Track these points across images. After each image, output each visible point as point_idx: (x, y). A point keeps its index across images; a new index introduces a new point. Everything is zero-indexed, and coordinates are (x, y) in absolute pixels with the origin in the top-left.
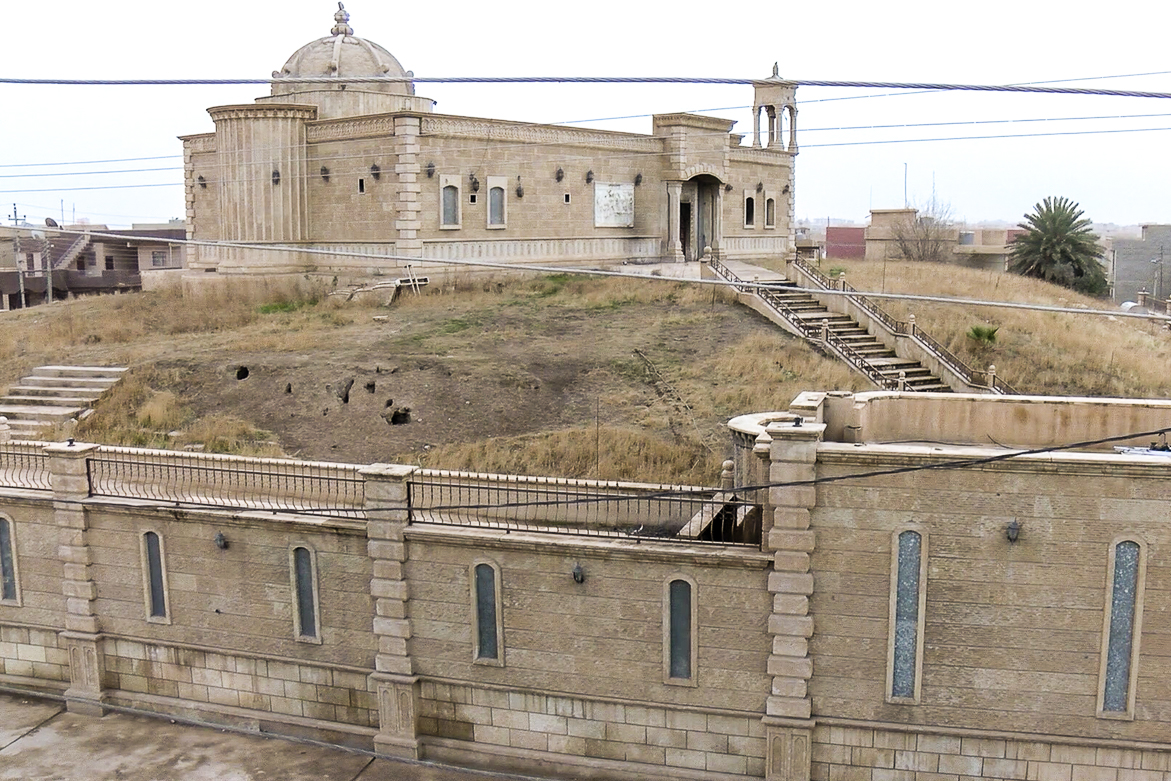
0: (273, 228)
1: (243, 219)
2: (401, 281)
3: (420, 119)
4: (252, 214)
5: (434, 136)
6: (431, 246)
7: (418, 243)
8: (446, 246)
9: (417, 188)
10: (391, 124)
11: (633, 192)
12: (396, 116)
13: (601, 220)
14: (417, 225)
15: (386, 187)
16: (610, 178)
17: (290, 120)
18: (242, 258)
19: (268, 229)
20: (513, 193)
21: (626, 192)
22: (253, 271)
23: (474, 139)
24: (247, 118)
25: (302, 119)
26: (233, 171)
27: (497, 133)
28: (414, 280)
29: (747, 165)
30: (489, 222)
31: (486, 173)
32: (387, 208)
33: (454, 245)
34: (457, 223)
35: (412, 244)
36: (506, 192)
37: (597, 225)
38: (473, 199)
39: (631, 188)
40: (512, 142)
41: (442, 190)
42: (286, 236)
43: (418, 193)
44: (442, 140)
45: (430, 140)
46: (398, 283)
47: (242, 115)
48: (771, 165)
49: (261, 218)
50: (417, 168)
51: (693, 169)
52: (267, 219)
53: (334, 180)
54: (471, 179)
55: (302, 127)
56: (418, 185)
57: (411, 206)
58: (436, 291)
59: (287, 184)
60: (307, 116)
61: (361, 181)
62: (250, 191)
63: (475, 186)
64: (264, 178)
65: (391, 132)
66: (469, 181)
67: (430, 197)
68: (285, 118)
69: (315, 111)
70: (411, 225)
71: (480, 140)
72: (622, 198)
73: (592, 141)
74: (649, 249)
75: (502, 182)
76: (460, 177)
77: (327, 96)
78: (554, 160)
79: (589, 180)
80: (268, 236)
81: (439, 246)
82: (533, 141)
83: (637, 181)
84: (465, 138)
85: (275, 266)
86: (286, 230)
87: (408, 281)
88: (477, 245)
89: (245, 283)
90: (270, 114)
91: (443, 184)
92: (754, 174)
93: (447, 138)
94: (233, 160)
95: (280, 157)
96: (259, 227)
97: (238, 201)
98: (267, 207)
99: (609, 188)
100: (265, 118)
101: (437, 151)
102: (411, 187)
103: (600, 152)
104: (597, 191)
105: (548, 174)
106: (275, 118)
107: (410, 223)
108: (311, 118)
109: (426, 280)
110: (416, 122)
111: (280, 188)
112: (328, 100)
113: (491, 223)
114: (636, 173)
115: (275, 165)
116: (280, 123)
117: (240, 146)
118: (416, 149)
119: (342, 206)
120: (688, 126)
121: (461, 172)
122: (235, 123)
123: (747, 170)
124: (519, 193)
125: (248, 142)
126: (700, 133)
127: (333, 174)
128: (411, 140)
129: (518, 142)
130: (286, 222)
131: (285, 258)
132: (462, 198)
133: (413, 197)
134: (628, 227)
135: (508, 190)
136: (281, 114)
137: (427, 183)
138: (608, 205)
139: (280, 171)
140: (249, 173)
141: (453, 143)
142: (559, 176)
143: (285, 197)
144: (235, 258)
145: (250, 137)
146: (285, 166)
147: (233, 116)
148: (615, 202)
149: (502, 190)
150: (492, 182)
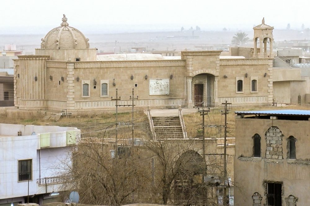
0: (35, 95)
1: (26, 92)
2: (62, 114)
3: (74, 63)
4: (28, 91)
5: (80, 68)
6: (78, 103)
7: (73, 102)
8: (84, 103)
9: (73, 85)
10: (66, 65)
11: (169, 81)
12: (67, 63)
13: (152, 93)
14: (73, 96)
15: (65, 84)
16: (157, 77)
17: (41, 60)
18: (25, 105)
19: (33, 96)
20: (112, 85)
21: (165, 82)
22: (28, 109)
23: (95, 68)
24: (27, 60)
25: (45, 59)
26: (23, 76)
27: (104, 65)
28: (67, 114)
29: (238, 66)
30: (101, 94)
31: (100, 79)
32: (65, 90)
33: (88, 103)
34: (88, 95)
35: (71, 102)
36: (108, 85)
37: (150, 94)
38: (95, 87)
39: (168, 80)
40: (111, 68)
41: (82, 86)
42: (39, 98)
43: (73, 86)
44: (83, 69)
45: (78, 70)
46: (61, 114)
47: (26, 59)
48: (255, 65)
49: (31, 92)
50: (73, 79)
51: (197, 71)
52: (33, 92)
53: (54, 80)
54: (94, 81)
55: (45, 62)
56: (74, 84)
57: (71, 91)
58: (74, 117)
59: (39, 81)
60: (46, 58)
61: (60, 81)
62: (28, 83)
63: (95, 83)
64: (32, 79)
65: (66, 67)
66: (93, 82)
67: (79, 88)
68: (39, 60)
69: (49, 57)
70: (71, 97)
71: (98, 68)
72: (163, 84)
73: (148, 64)
74: (179, 103)
75: (106, 81)
76: (90, 80)
77: (54, 51)
78: (129, 72)
79: (146, 79)
80: (33, 98)
81: (82, 103)
82: (120, 67)
83: (171, 77)
84: (91, 68)
85: (35, 108)
86: (39, 96)
87: (65, 114)
88: (96, 103)
89: (24, 113)
90: (34, 59)
91: (83, 83)
92: (244, 69)
93: (84, 68)
94: (23, 72)
95: (37, 72)
96: (31, 94)
97: (24, 86)
98: (33, 88)
99: (156, 81)
100: (33, 60)
101: (81, 73)
102: (70, 85)
103: (152, 68)
104: (150, 82)
105: (127, 77)
106: (36, 60)
107: (70, 96)
108: (48, 59)
109: (71, 114)
110: (73, 64)
111: (37, 82)
112: (54, 53)
113: (102, 95)
114: (171, 74)
115: (36, 74)
116: (38, 61)
117: (25, 68)
118: (73, 73)
119: (55, 89)
120: (194, 55)
121: (90, 79)
122: (24, 61)
123: (238, 69)
124: (114, 85)
125: (28, 67)
126: (201, 57)
127: (53, 78)
128: (71, 70)
129: (114, 68)
130: (39, 93)
131: (38, 105)
132: (91, 87)
133: (72, 88)
134: (166, 95)
135: (109, 84)
136: (38, 59)
137: (77, 83)
138: (156, 87)
139: (37, 76)
140: (28, 78)
141: (87, 70)
142: (132, 78)
143: (39, 85)
144: (23, 104)
145: (28, 65)
146: (39, 75)
147: (23, 59)
148: (159, 86)
149: (107, 84)
150: (102, 82)
